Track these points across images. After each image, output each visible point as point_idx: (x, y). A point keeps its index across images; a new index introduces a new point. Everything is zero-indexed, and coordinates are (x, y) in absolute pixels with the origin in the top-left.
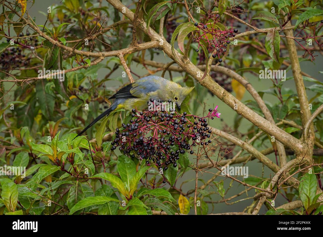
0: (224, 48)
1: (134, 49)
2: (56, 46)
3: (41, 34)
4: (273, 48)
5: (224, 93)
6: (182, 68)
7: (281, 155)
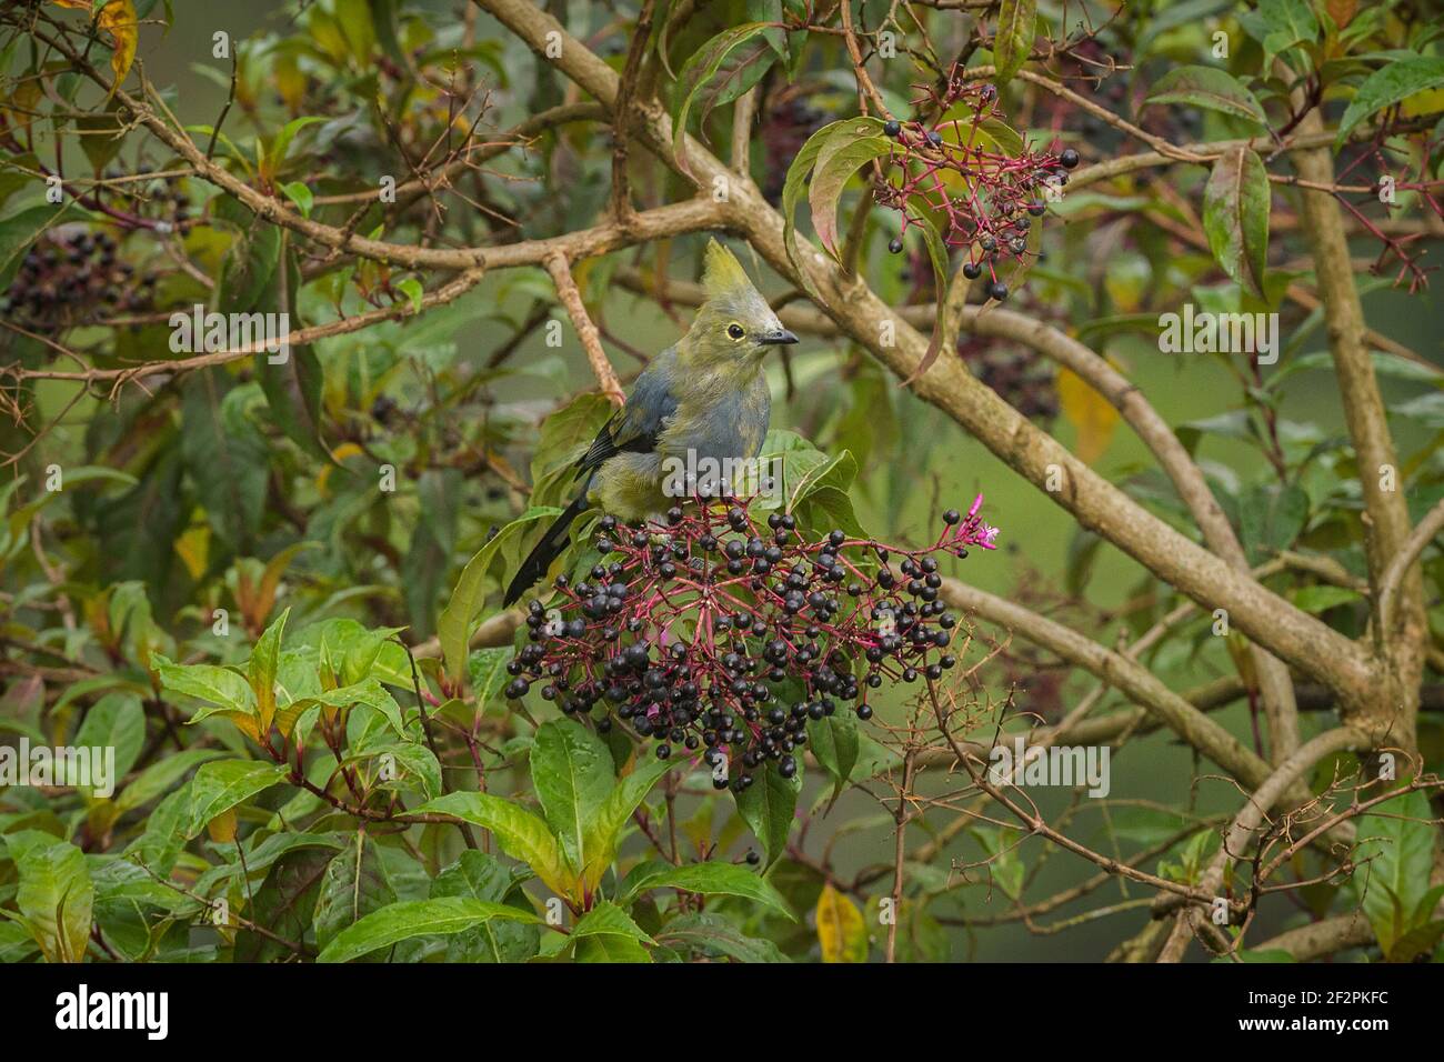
0: (1017, 237)
1: (618, 235)
2: (266, 218)
3: (201, 168)
4: (1237, 234)
5: (1019, 433)
6: (833, 319)
7: (1277, 712)
